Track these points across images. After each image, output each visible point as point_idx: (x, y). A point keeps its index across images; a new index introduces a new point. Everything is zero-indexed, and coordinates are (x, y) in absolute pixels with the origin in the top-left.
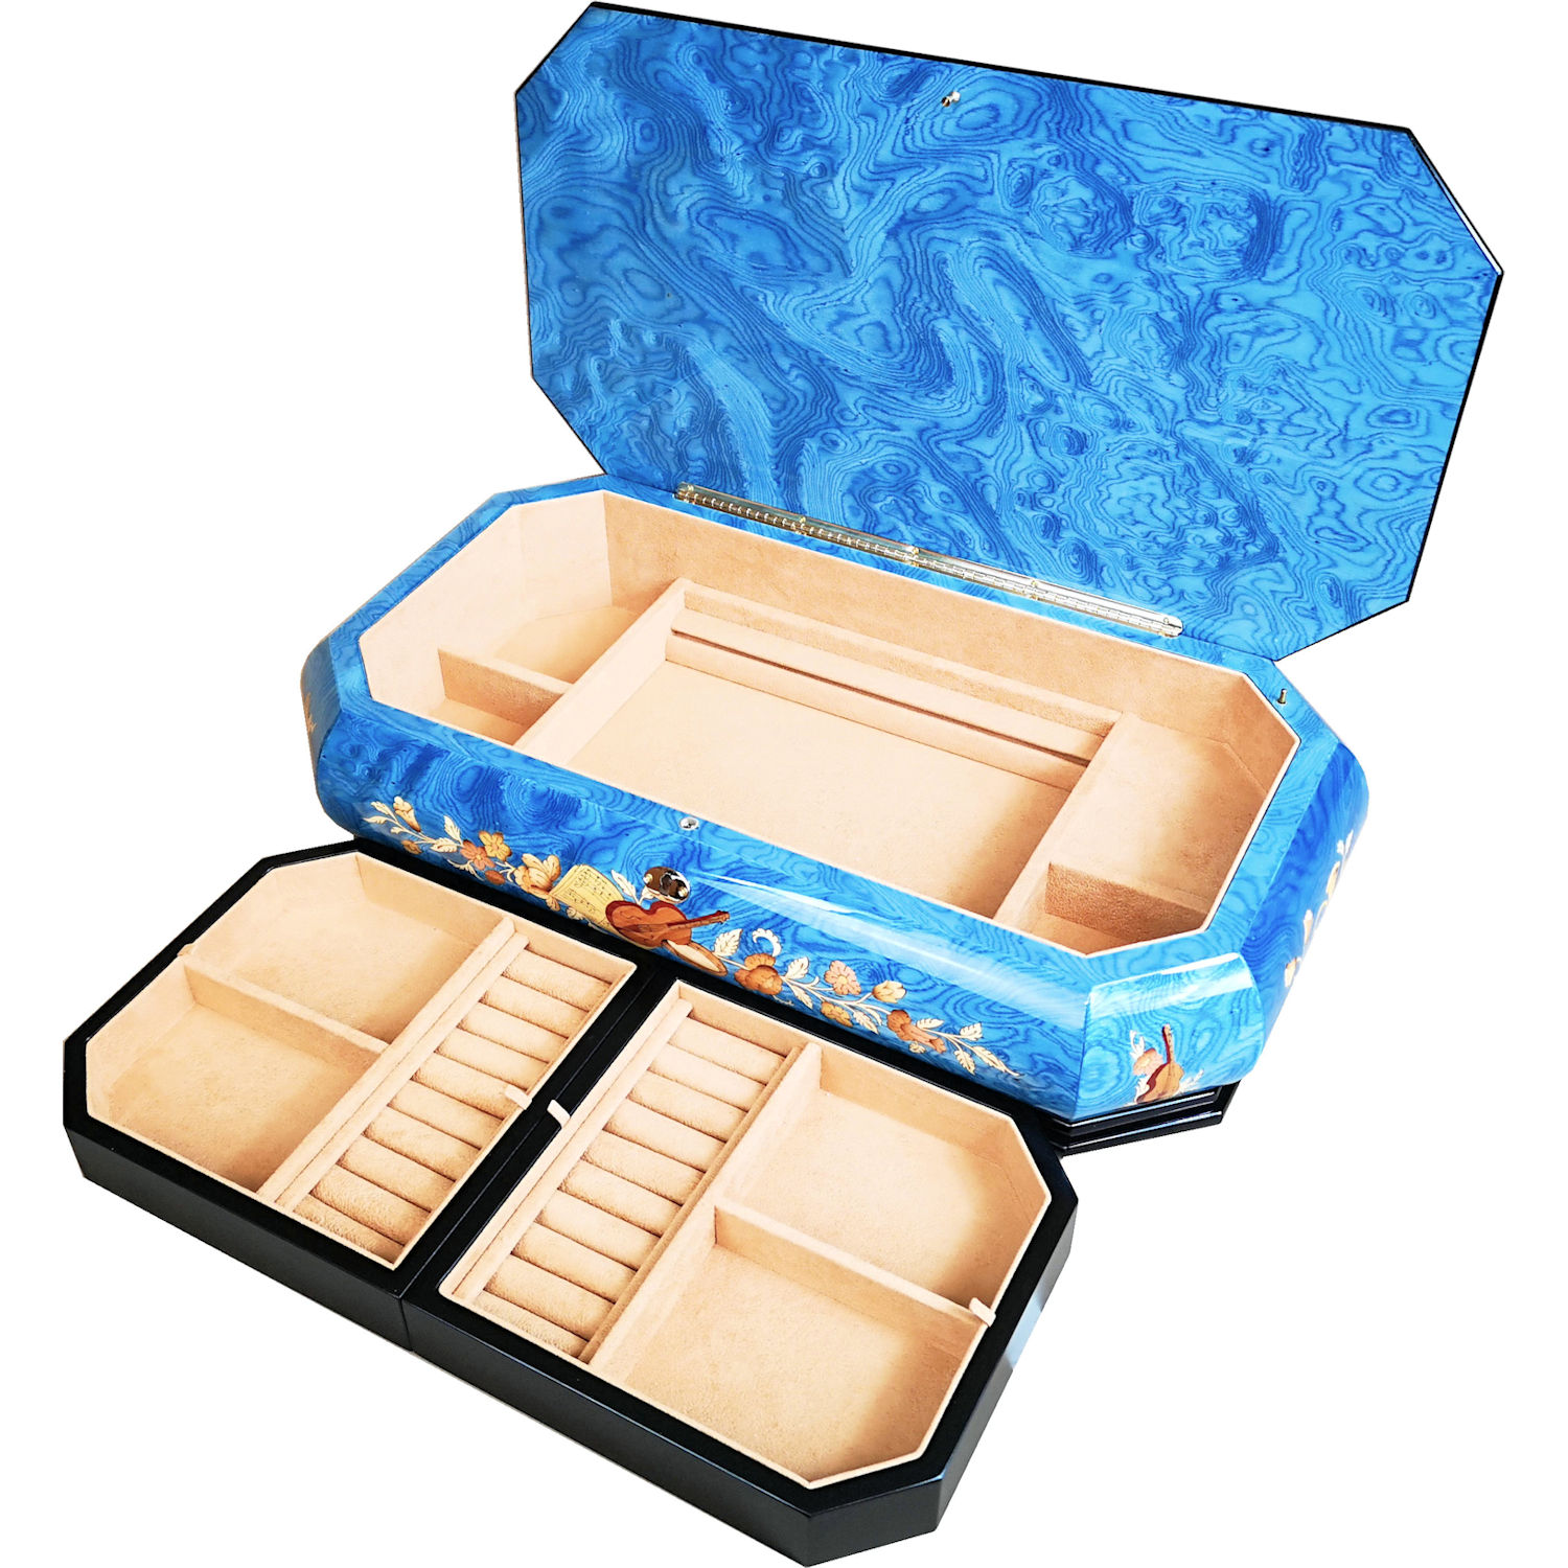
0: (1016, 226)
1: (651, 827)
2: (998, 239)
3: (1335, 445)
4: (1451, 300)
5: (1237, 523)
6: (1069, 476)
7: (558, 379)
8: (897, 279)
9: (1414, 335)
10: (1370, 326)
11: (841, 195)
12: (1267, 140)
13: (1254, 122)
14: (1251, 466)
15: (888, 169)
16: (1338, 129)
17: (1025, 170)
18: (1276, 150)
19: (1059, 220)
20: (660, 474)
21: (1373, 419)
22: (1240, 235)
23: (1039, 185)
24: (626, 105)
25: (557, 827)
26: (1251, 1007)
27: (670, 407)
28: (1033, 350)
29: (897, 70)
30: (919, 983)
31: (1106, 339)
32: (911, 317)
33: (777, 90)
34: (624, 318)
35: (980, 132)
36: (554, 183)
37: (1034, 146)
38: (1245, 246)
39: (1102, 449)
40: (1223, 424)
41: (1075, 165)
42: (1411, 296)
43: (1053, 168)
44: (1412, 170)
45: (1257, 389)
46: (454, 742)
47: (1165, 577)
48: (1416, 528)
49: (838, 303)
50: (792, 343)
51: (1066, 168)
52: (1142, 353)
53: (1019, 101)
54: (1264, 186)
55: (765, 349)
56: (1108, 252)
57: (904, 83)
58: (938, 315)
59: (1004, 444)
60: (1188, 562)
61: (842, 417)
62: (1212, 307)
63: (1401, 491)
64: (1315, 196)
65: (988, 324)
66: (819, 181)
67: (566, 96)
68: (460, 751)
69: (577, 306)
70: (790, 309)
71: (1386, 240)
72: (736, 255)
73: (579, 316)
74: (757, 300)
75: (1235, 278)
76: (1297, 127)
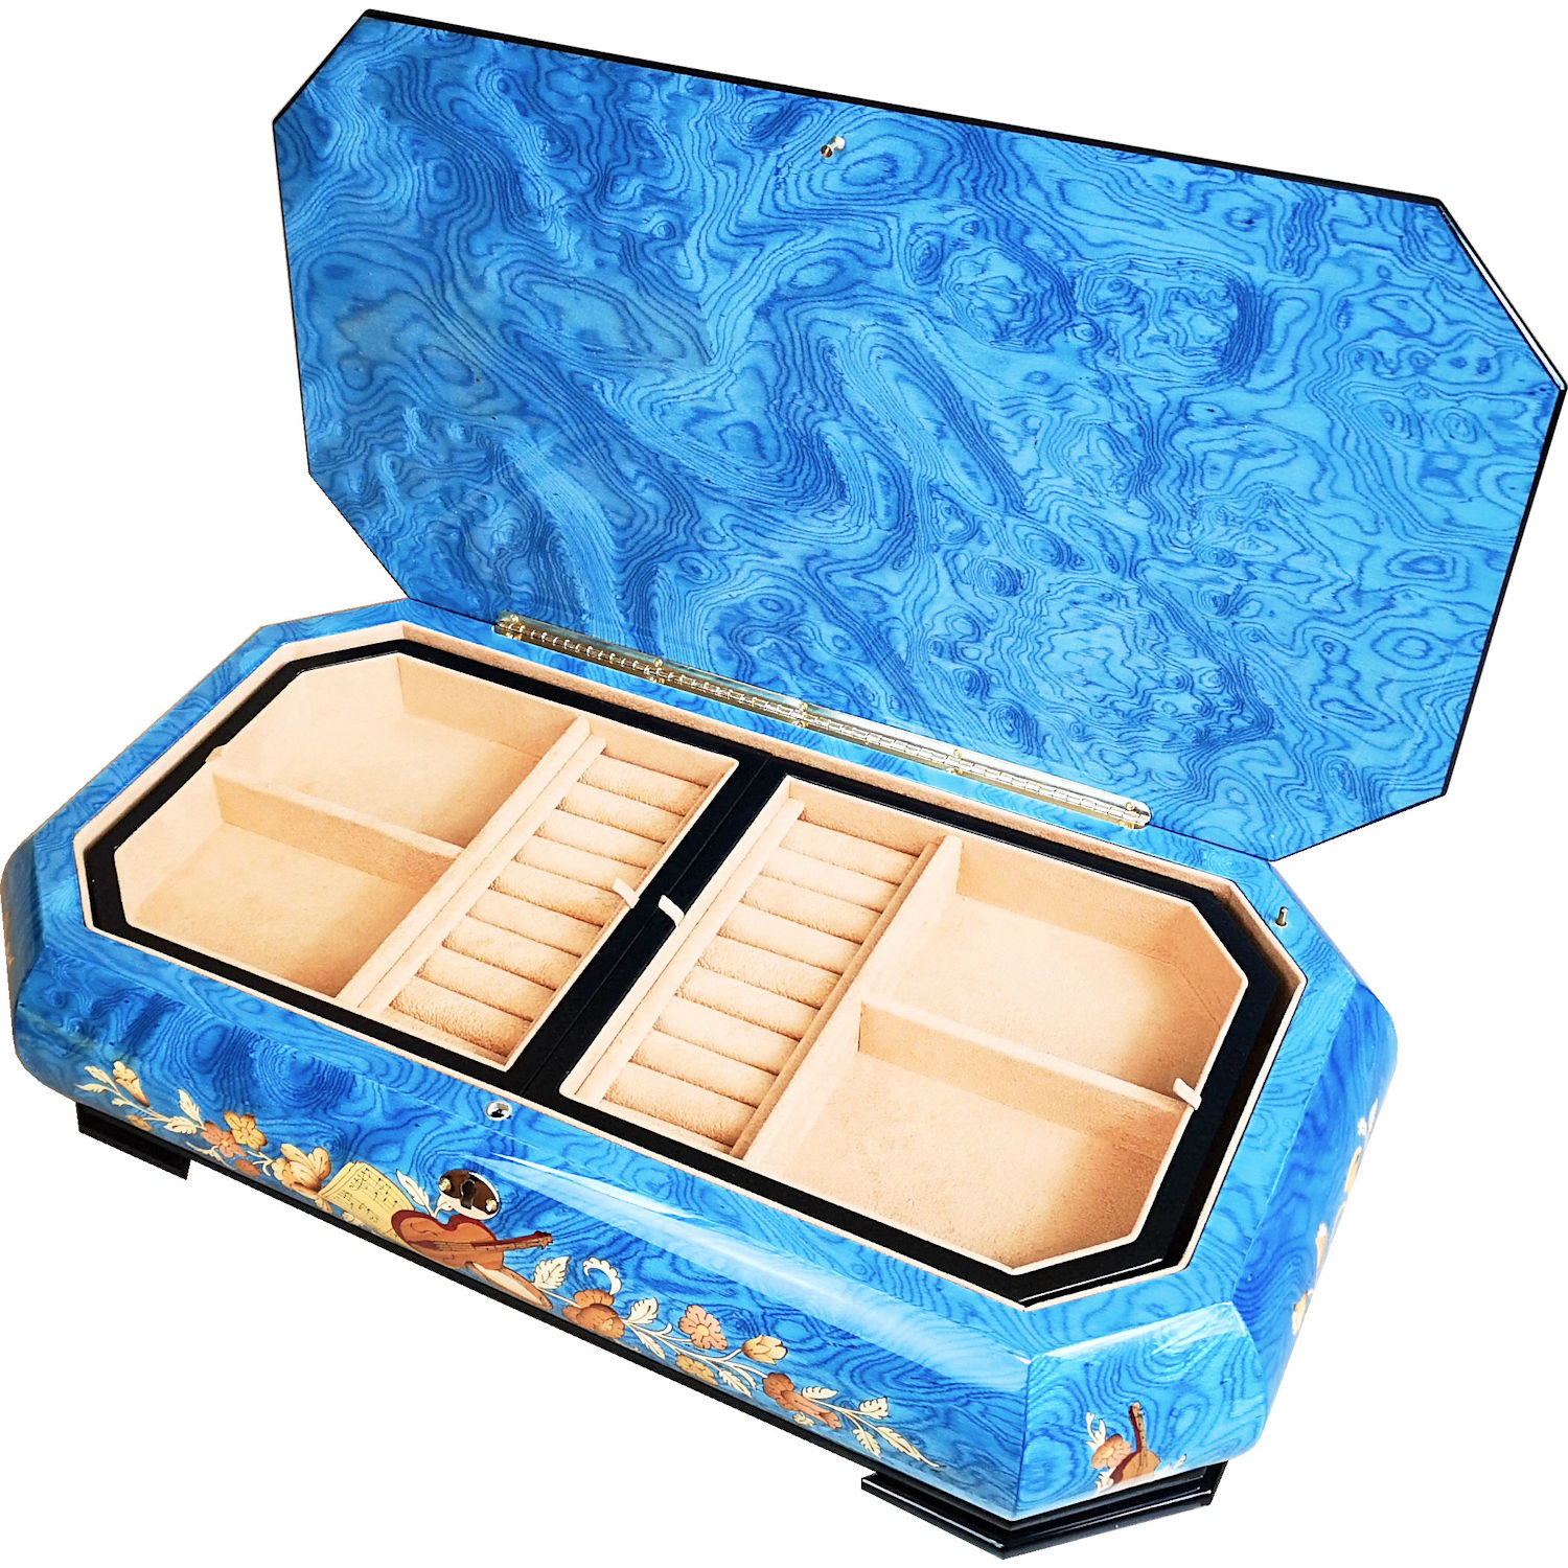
0: (923, 308)
1: (448, 1116)
2: (900, 324)
3: (1344, 597)
4: (1498, 420)
5: (1218, 690)
6: (999, 621)
7: (341, 479)
8: (770, 370)
9: (1448, 463)
10: (1390, 450)
11: (695, 262)
12: (1250, 209)
13: (1233, 186)
14: (1235, 618)
15: (754, 231)
16: (1345, 200)
17: (932, 239)
18: (1263, 223)
19: (977, 303)
20: (475, 600)
21: (1395, 567)
22: (1217, 330)
23: (950, 261)
24: (415, 141)
25: (325, 1110)
26: (1249, 1374)
27: (486, 517)
28: (951, 467)
29: (762, 107)
30: (803, 1341)
31: (1043, 453)
32: (791, 418)
33: (608, 128)
34: (422, 406)
35: (874, 188)
36: (327, 236)
37: (943, 209)
38: (1224, 343)
39: (1042, 589)
40: (1198, 566)
41: (997, 234)
42: (1444, 414)
43: (970, 237)
44: (1444, 253)
45: (1241, 523)
46: (190, 989)
47: (1127, 752)
48: (1455, 704)
49: (695, 396)
50: (638, 445)
51: (986, 238)
52: (1090, 472)
53: (923, 152)
54: (1247, 268)
55: (605, 451)
56: (1044, 345)
57: (772, 124)
58: (825, 415)
59: (914, 578)
60: (1157, 734)
61: (705, 538)
62: (1181, 419)
63: (1433, 658)
64: (1313, 283)
65: (888, 430)
66: (667, 243)
67: (337, 128)
68: (197, 1004)
69: (361, 389)
70: (634, 402)
71: (1410, 341)
72: (563, 333)
73: (366, 401)
74: (592, 389)
75: (1211, 383)
76: (1289, 194)
